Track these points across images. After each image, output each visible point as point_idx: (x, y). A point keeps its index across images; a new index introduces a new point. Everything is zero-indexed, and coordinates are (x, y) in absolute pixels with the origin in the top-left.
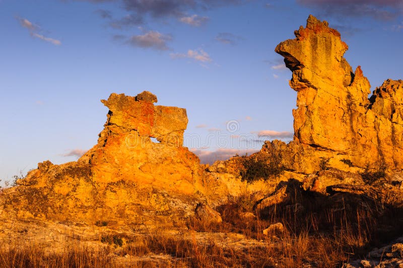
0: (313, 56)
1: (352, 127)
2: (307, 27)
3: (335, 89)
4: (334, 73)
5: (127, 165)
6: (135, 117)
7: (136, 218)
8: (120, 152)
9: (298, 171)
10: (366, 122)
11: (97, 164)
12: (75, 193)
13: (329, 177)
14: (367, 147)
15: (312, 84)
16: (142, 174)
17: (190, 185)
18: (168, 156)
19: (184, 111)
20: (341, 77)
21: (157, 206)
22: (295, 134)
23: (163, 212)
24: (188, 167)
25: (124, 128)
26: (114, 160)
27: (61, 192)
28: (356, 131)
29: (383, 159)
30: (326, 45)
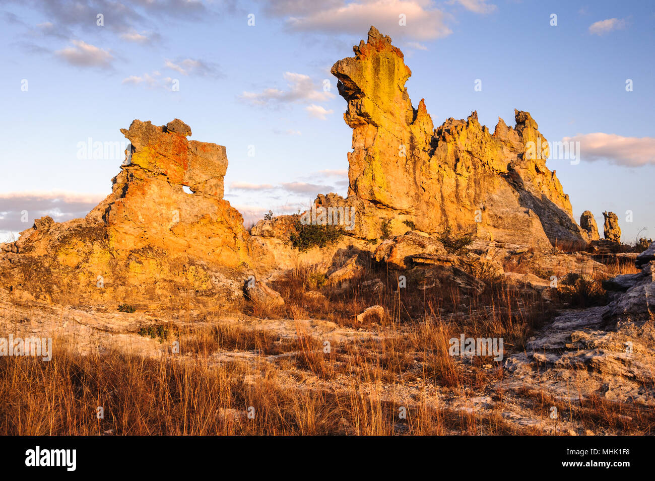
0: (375, 82)
1: (415, 178)
2: (368, 42)
3: (398, 127)
4: (397, 106)
6: (165, 156)
8: (145, 205)
9: (357, 236)
10: (430, 173)
11: (115, 222)
12: (87, 264)
13: (408, 245)
14: (431, 205)
15: (373, 119)
16: (173, 238)
17: (233, 254)
18: (205, 213)
19: (224, 149)
20: (403, 112)
21: (197, 284)
22: (350, 185)
23: (205, 292)
24: (231, 228)
25: (149, 171)
26: (138, 217)
27: (68, 263)
28: (419, 184)
29: (447, 221)
30: (389, 68)
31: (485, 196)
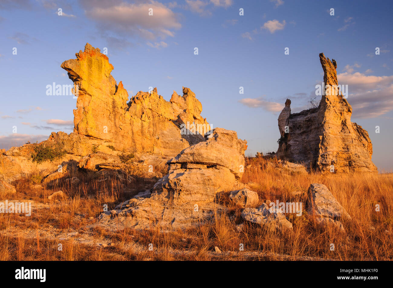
0: (89, 72)
1: (115, 123)
2: (85, 51)
3: (104, 96)
4: (104, 85)
9: (76, 154)
10: (125, 120)
13: (97, 159)
14: (125, 137)
15: (88, 92)
20: (109, 88)
22: (75, 127)
28: (118, 126)
29: (135, 145)
30: (99, 65)
31: (159, 132)
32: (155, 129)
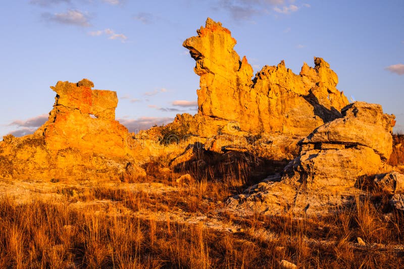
0: (211, 49)
1: (240, 102)
2: (206, 27)
3: (227, 73)
4: (227, 62)
5: (73, 136)
6: (78, 99)
7: (82, 176)
8: (67, 126)
9: (201, 136)
10: (250, 98)
11: (49, 136)
12: (33, 158)
13: (223, 140)
14: (251, 116)
15: (211, 70)
16: (84, 142)
17: (121, 150)
18: (104, 128)
19: (115, 93)
20: (232, 65)
21: (97, 166)
22: (199, 108)
23: (102, 170)
24: (120, 135)
25: (69, 108)
26: (62, 132)
27: (23, 158)
28: (243, 105)
29: (262, 125)
30: (221, 41)
31: (288, 109)
32: (284, 107)
